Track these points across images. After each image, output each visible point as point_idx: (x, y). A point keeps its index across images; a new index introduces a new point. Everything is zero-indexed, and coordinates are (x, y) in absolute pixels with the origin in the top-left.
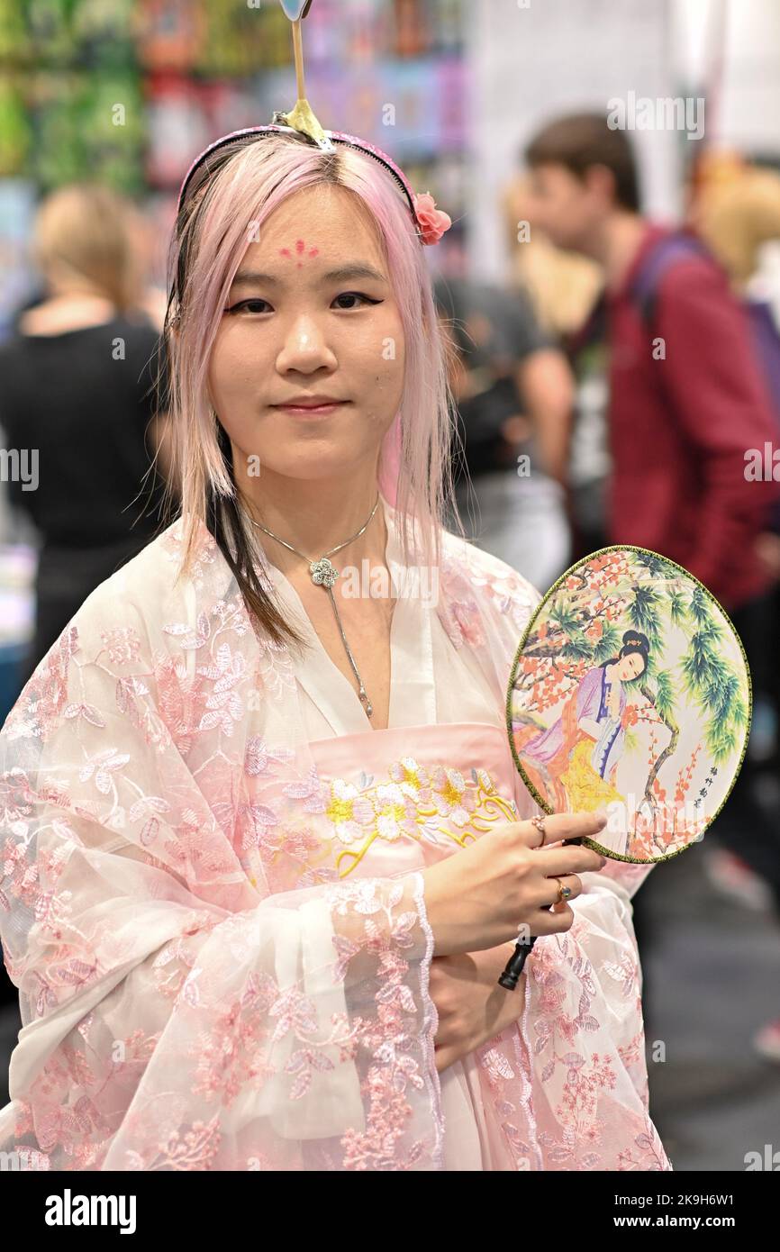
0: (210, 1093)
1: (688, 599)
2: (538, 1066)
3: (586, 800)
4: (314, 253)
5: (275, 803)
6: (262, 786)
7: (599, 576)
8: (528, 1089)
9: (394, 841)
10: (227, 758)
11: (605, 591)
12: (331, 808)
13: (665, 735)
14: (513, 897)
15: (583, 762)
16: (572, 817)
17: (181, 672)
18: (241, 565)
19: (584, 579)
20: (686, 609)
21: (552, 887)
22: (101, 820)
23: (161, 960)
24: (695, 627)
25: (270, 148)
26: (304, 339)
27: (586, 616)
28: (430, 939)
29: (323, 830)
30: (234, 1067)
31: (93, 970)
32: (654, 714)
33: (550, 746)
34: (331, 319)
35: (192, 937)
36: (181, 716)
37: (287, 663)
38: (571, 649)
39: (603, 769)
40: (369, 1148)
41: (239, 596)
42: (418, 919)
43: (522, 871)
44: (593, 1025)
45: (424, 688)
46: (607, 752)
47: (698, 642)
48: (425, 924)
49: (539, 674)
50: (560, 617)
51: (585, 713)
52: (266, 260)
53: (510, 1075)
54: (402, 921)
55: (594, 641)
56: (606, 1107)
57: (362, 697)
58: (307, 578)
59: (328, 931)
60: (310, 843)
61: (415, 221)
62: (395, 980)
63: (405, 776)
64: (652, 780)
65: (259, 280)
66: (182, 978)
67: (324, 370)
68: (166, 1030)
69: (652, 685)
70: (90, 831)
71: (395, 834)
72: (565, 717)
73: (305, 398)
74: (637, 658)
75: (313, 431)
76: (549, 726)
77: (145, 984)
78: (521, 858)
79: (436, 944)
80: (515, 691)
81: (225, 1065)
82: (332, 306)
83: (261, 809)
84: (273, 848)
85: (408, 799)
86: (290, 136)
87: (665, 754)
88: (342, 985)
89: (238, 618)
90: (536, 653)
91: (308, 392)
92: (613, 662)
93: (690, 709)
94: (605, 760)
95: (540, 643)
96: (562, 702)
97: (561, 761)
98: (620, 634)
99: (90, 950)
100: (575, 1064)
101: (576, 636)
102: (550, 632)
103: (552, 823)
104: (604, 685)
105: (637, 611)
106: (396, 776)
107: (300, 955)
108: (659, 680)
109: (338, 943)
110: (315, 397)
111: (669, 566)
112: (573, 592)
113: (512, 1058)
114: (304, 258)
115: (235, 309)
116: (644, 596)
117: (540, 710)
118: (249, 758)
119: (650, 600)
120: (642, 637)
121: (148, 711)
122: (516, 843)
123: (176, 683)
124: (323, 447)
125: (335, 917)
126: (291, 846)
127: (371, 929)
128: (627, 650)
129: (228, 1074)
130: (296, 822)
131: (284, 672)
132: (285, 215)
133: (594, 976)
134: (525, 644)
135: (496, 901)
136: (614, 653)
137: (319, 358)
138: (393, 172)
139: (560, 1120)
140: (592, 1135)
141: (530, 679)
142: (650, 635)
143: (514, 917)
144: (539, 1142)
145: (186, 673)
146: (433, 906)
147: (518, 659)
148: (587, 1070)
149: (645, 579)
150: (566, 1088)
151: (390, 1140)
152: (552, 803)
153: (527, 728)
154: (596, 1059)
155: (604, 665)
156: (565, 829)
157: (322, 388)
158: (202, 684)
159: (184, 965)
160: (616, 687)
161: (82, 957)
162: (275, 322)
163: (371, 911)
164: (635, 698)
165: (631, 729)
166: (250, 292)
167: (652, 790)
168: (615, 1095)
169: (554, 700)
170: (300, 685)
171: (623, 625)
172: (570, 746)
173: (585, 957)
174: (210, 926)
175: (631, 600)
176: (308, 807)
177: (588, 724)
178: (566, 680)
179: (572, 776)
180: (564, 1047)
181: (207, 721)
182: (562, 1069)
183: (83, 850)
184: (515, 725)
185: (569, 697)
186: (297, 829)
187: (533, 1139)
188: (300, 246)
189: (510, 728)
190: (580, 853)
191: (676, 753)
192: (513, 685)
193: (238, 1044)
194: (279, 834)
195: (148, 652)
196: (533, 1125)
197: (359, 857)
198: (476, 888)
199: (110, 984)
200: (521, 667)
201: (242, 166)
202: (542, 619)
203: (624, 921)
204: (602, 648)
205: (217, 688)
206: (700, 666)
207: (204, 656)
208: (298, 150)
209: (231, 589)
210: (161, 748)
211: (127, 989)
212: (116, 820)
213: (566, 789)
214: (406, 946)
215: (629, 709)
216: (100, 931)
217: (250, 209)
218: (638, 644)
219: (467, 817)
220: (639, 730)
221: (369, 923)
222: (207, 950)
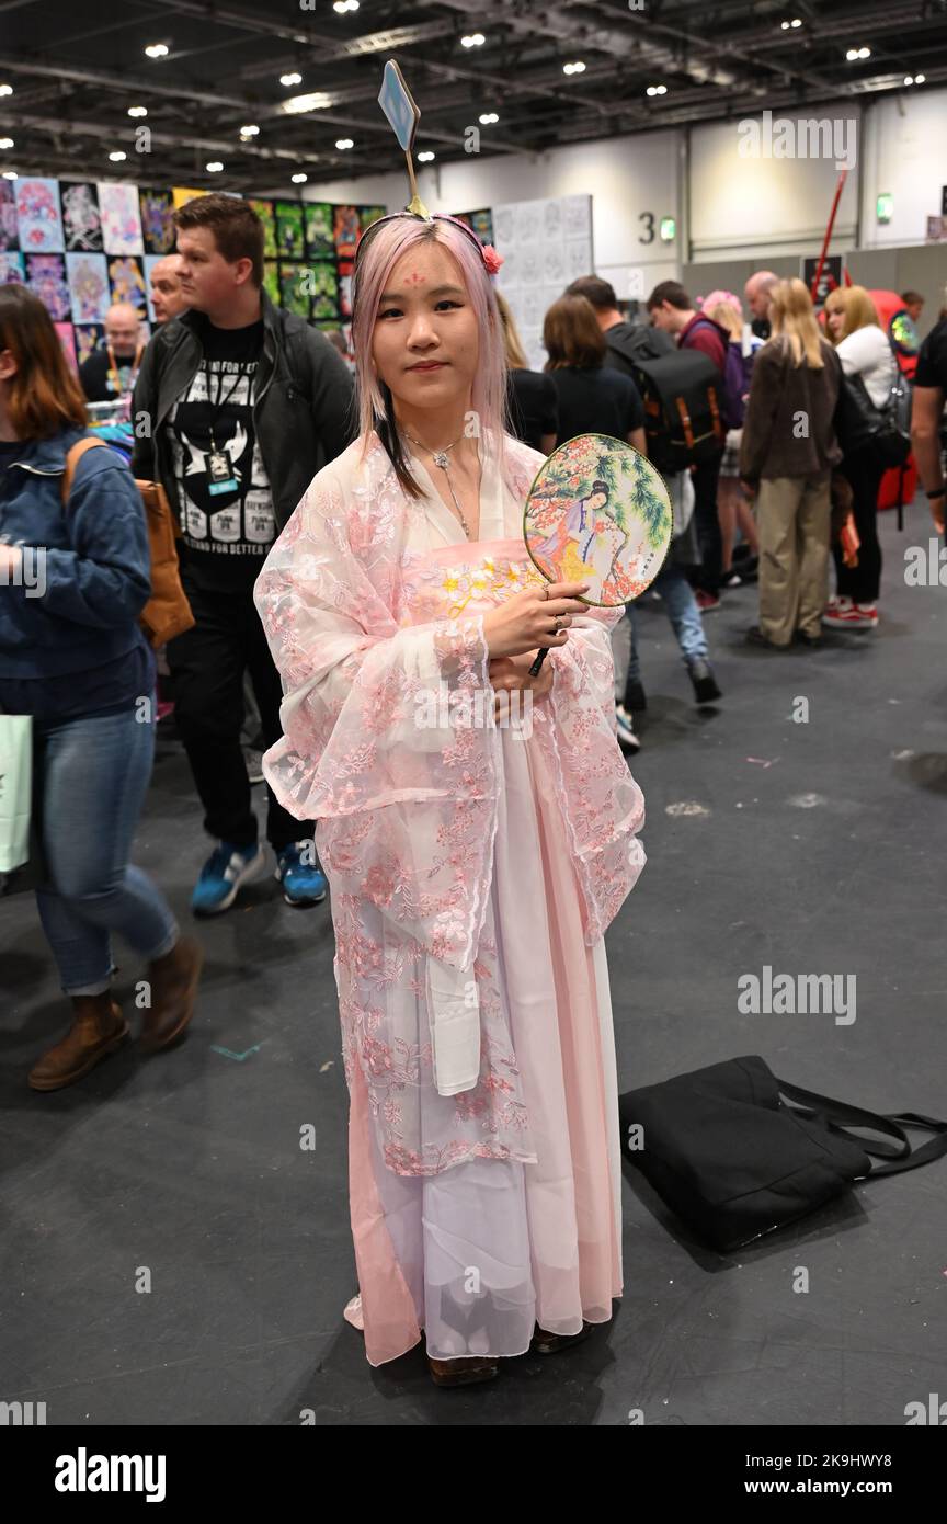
0: (369, 730)
1: (632, 461)
2: (560, 714)
3: (575, 575)
4: (423, 280)
5: (416, 582)
6: (406, 573)
7: (576, 451)
8: (553, 728)
9: (480, 600)
10: (388, 559)
11: (579, 460)
12: (446, 585)
13: (621, 538)
14: (529, 626)
15: (572, 554)
16: (569, 585)
17: (362, 514)
18: (396, 456)
19: (567, 454)
20: (630, 467)
21: (551, 621)
22: (315, 594)
23: (346, 664)
24: (637, 476)
25: (398, 223)
26: (421, 329)
27: (569, 474)
28: (486, 649)
29: (442, 595)
30: (383, 716)
31: (311, 669)
32: (614, 526)
33: (552, 546)
34: (436, 317)
35: (363, 652)
36: (362, 537)
37: (420, 507)
38: (560, 493)
39: (584, 557)
40: (455, 755)
41: (394, 473)
42: (479, 638)
43: (533, 612)
44: (588, 693)
45: (497, 521)
46: (586, 548)
47: (639, 484)
48: (483, 640)
49: (542, 507)
50: (553, 476)
51: (571, 527)
52: (398, 285)
53: (543, 719)
54: (471, 640)
55: (575, 488)
56: (594, 736)
57: (464, 525)
58: (432, 462)
59: (431, 646)
60: (434, 603)
61: (483, 261)
62: (468, 670)
63: (487, 566)
64: (614, 562)
65: (395, 298)
66: (356, 671)
67: (432, 346)
68: (348, 698)
69: (612, 510)
70: (311, 599)
71: (480, 596)
72: (559, 530)
73: (423, 362)
74: (602, 496)
75: (430, 380)
76: (549, 535)
77: (338, 675)
78: (535, 605)
79: (490, 652)
80: (528, 518)
81: (377, 716)
82: (436, 310)
83: (408, 585)
84: (416, 605)
85: (487, 577)
86: (409, 217)
87: (622, 547)
88: (440, 674)
89: (393, 484)
90: (539, 496)
91: (423, 359)
92: (587, 499)
93: (636, 521)
94: (585, 553)
95: (541, 491)
96: (557, 523)
97: (559, 554)
98: (591, 483)
99: (310, 660)
100: (579, 713)
101: (563, 486)
102: (547, 485)
103: (552, 588)
104: (582, 512)
105: (600, 470)
106: (482, 566)
107: (417, 658)
108: (617, 507)
109: (436, 652)
110: (429, 361)
111: (619, 444)
112: (560, 462)
113: (545, 711)
114: (417, 283)
115: (383, 316)
116: (604, 461)
117: (544, 527)
118: (400, 558)
119: (608, 463)
120: (605, 484)
121: (340, 536)
122: (532, 597)
123: (358, 519)
124: (436, 389)
125: (436, 639)
126: (424, 605)
127: (454, 645)
128: (595, 492)
129: (379, 720)
130: (427, 591)
131: (418, 513)
132: (405, 261)
133: (589, 668)
134: (532, 492)
135: (520, 628)
136: (588, 494)
137: (429, 339)
138: (468, 233)
139: (570, 742)
140: (587, 749)
141: (537, 511)
142: (609, 482)
143: (531, 636)
144: (559, 752)
145: (364, 515)
146: (488, 632)
147: (529, 500)
148: (585, 717)
149: (605, 452)
150: (575, 726)
151: (466, 751)
152: (554, 577)
153: (535, 538)
154: (589, 711)
155: (582, 501)
156: (561, 591)
157: (434, 355)
158: (374, 520)
159: (357, 665)
160: (590, 514)
161: (306, 662)
162: (405, 321)
163: (455, 634)
164: (602, 518)
165: (601, 535)
166: (390, 306)
167: (615, 567)
168: (599, 729)
169: (552, 521)
170: (428, 520)
171: (592, 478)
172: (563, 546)
173: (585, 660)
174: (373, 645)
175: (597, 463)
176: (433, 583)
177: (574, 534)
178: (559, 510)
179: (567, 562)
180: (573, 705)
181: (376, 540)
182: (573, 716)
183: (307, 608)
184: (528, 536)
185: (561, 519)
186: (428, 595)
187: (556, 751)
188: (415, 277)
189: (526, 538)
190: (573, 602)
191: (628, 546)
192: (526, 515)
193: (385, 705)
194: (417, 597)
195: (343, 504)
196: (556, 744)
197: (461, 609)
198: (510, 622)
199: (322, 675)
200: (531, 504)
201: (383, 237)
202: (542, 477)
203: (606, 643)
204: (579, 491)
205: (382, 522)
206: (640, 497)
207: (374, 504)
208: (413, 223)
209: (390, 470)
210: (345, 555)
211: (329, 679)
212: (321, 593)
213: (562, 569)
214: (472, 652)
215: (598, 524)
216: (316, 648)
217: (386, 260)
218: (602, 488)
219: (521, 587)
220: (605, 536)
221: (453, 641)
222: (370, 656)
